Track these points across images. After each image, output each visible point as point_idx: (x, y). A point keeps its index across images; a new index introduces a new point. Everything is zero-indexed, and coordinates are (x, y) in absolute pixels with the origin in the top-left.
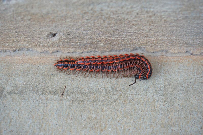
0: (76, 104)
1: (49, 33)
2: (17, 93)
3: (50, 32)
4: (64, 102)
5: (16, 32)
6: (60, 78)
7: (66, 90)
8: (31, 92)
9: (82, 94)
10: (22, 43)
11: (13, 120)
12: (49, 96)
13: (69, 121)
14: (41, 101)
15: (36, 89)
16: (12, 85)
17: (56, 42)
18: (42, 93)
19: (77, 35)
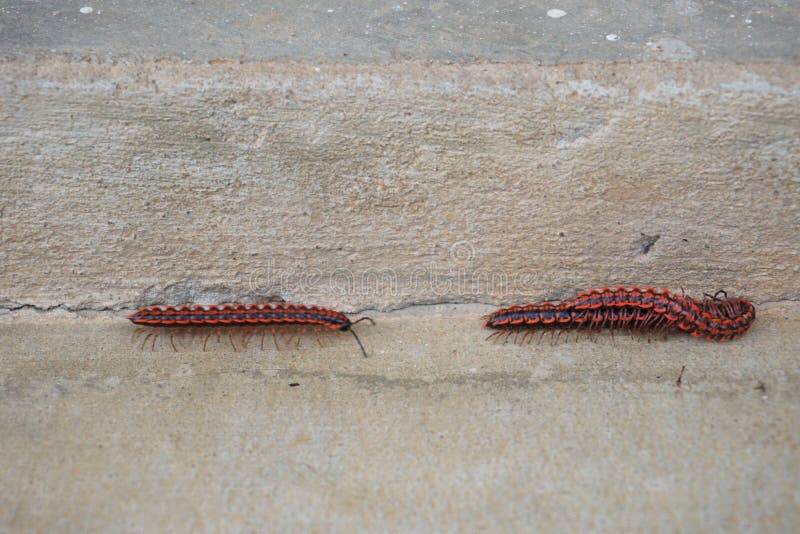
0: (718, 399)
1: (640, 236)
2: (565, 381)
3: (642, 234)
4: (687, 396)
5: (562, 235)
6: (666, 352)
7: (686, 373)
8: (598, 379)
9: (728, 380)
10: (567, 274)
11: (567, 430)
12: (646, 385)
13: (706, 429)
14: (627, 395)
15: (610, 373)
16: (548, 366)
17: (650, 269)
18: (628, 381)
19: (707, 241)
